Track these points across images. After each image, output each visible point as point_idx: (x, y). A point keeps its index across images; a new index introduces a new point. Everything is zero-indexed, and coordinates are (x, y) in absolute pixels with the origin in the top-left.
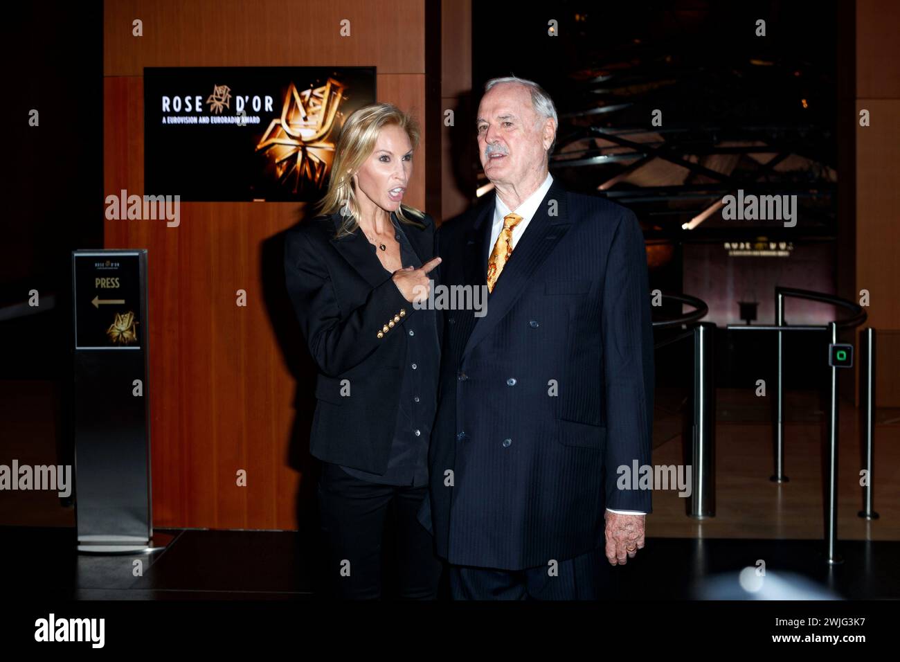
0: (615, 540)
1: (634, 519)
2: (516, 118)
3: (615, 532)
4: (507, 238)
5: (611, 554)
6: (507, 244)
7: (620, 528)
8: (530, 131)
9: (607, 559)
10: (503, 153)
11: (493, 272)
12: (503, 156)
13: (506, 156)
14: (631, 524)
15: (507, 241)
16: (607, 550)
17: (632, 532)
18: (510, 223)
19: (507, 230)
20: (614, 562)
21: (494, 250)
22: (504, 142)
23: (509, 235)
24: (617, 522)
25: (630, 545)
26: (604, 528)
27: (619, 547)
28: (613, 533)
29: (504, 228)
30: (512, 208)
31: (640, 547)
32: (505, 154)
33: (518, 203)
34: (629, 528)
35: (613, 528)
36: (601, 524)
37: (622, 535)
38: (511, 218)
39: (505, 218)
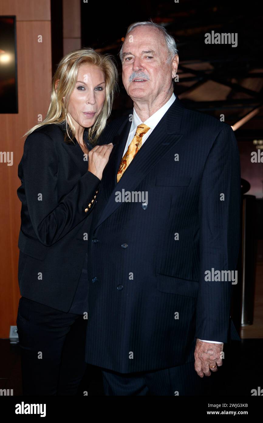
0: (200, 359)
1: (215, 347)
2: (156, 53)
3: (200, 354)
4: (137, 143)
5: (198, 369)
6: (136, 147)
7: (204, 352)
8: (164, 63)
9: (196, 372)
10: (146, 79)
11: (124, 166)
12: (145, 81)
13: (147, 81)
14: (212, 350)
15: (137, 145)
16: (195, 366)
17: (212, 355)
18: (140, 131)
19: (137, 137)
20: (201, 375)
21: (128, 152)
22: (145, 70)
23: (138, 141)
24: (202, 348)
25: (211, 364)
26: (194, 351)
27: (204, 364)
28: (199, 355)
29: (135, 135)
30: (143, 120)
31: (219, 365)
32: (147, 80)
33: (148, 116)
34: (210, 352)
35: (200, 351)
36: (191, 348)
37: (205, 356)
38: (141, 127)
39: (138, 127)
